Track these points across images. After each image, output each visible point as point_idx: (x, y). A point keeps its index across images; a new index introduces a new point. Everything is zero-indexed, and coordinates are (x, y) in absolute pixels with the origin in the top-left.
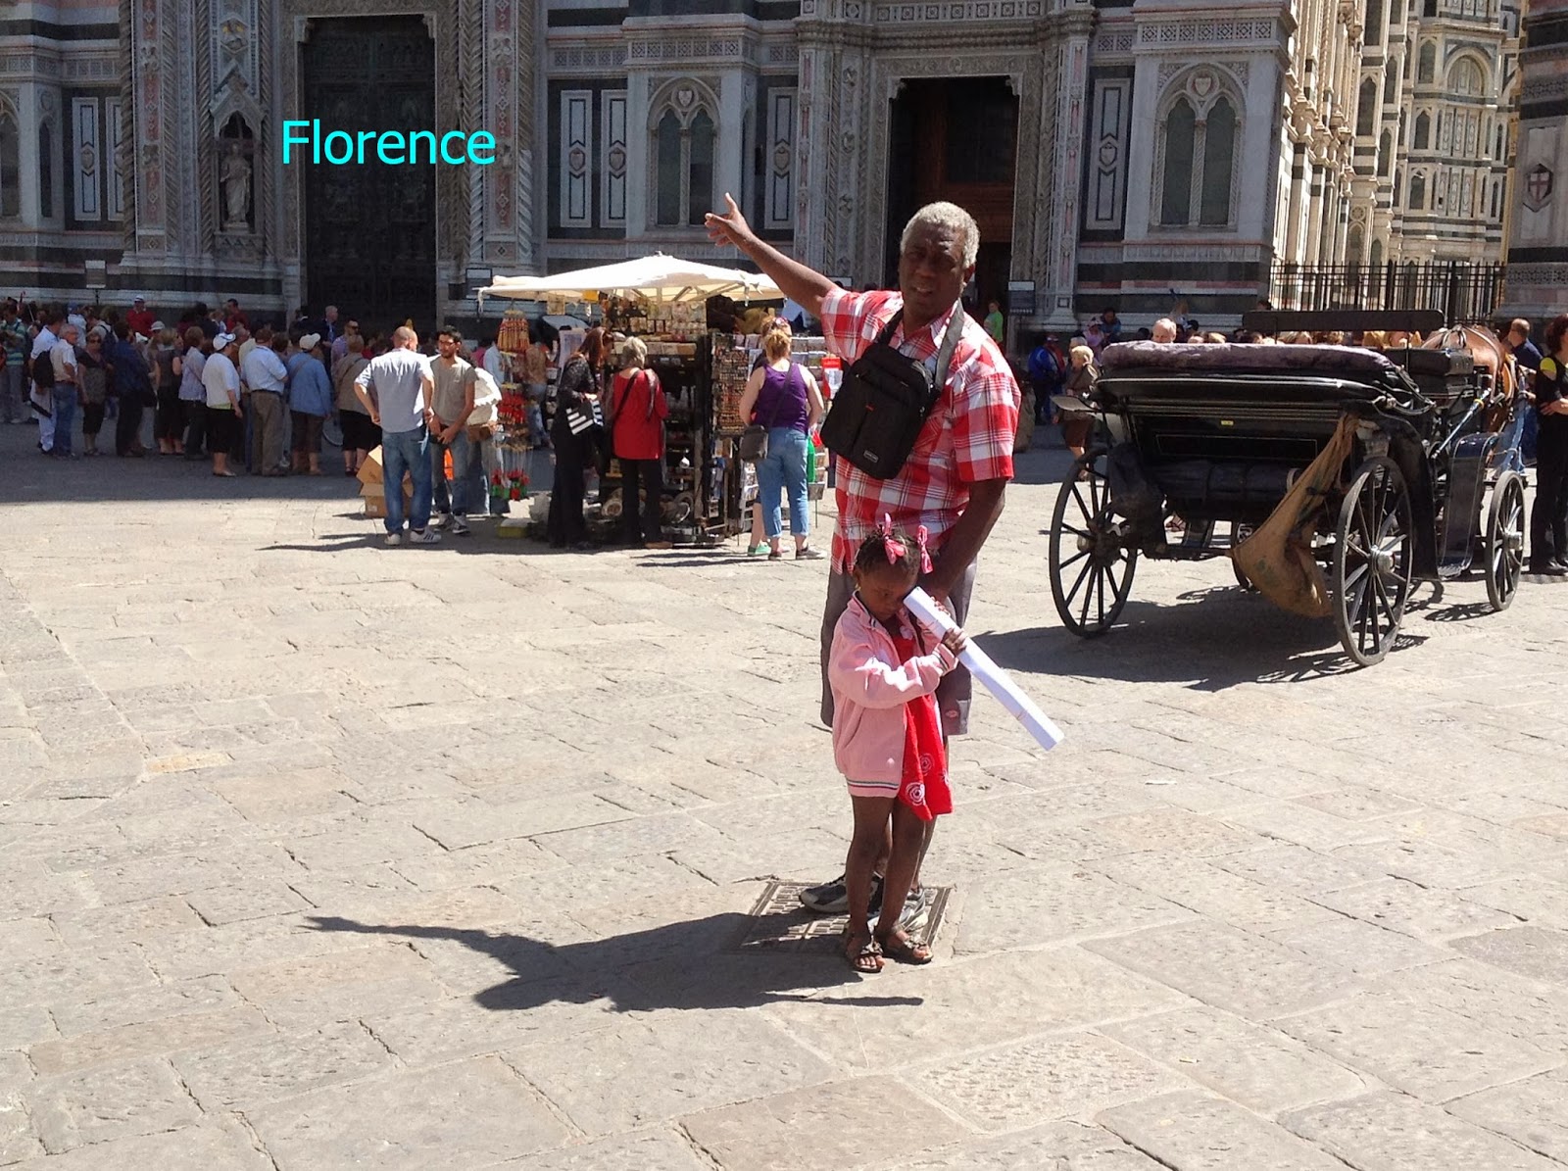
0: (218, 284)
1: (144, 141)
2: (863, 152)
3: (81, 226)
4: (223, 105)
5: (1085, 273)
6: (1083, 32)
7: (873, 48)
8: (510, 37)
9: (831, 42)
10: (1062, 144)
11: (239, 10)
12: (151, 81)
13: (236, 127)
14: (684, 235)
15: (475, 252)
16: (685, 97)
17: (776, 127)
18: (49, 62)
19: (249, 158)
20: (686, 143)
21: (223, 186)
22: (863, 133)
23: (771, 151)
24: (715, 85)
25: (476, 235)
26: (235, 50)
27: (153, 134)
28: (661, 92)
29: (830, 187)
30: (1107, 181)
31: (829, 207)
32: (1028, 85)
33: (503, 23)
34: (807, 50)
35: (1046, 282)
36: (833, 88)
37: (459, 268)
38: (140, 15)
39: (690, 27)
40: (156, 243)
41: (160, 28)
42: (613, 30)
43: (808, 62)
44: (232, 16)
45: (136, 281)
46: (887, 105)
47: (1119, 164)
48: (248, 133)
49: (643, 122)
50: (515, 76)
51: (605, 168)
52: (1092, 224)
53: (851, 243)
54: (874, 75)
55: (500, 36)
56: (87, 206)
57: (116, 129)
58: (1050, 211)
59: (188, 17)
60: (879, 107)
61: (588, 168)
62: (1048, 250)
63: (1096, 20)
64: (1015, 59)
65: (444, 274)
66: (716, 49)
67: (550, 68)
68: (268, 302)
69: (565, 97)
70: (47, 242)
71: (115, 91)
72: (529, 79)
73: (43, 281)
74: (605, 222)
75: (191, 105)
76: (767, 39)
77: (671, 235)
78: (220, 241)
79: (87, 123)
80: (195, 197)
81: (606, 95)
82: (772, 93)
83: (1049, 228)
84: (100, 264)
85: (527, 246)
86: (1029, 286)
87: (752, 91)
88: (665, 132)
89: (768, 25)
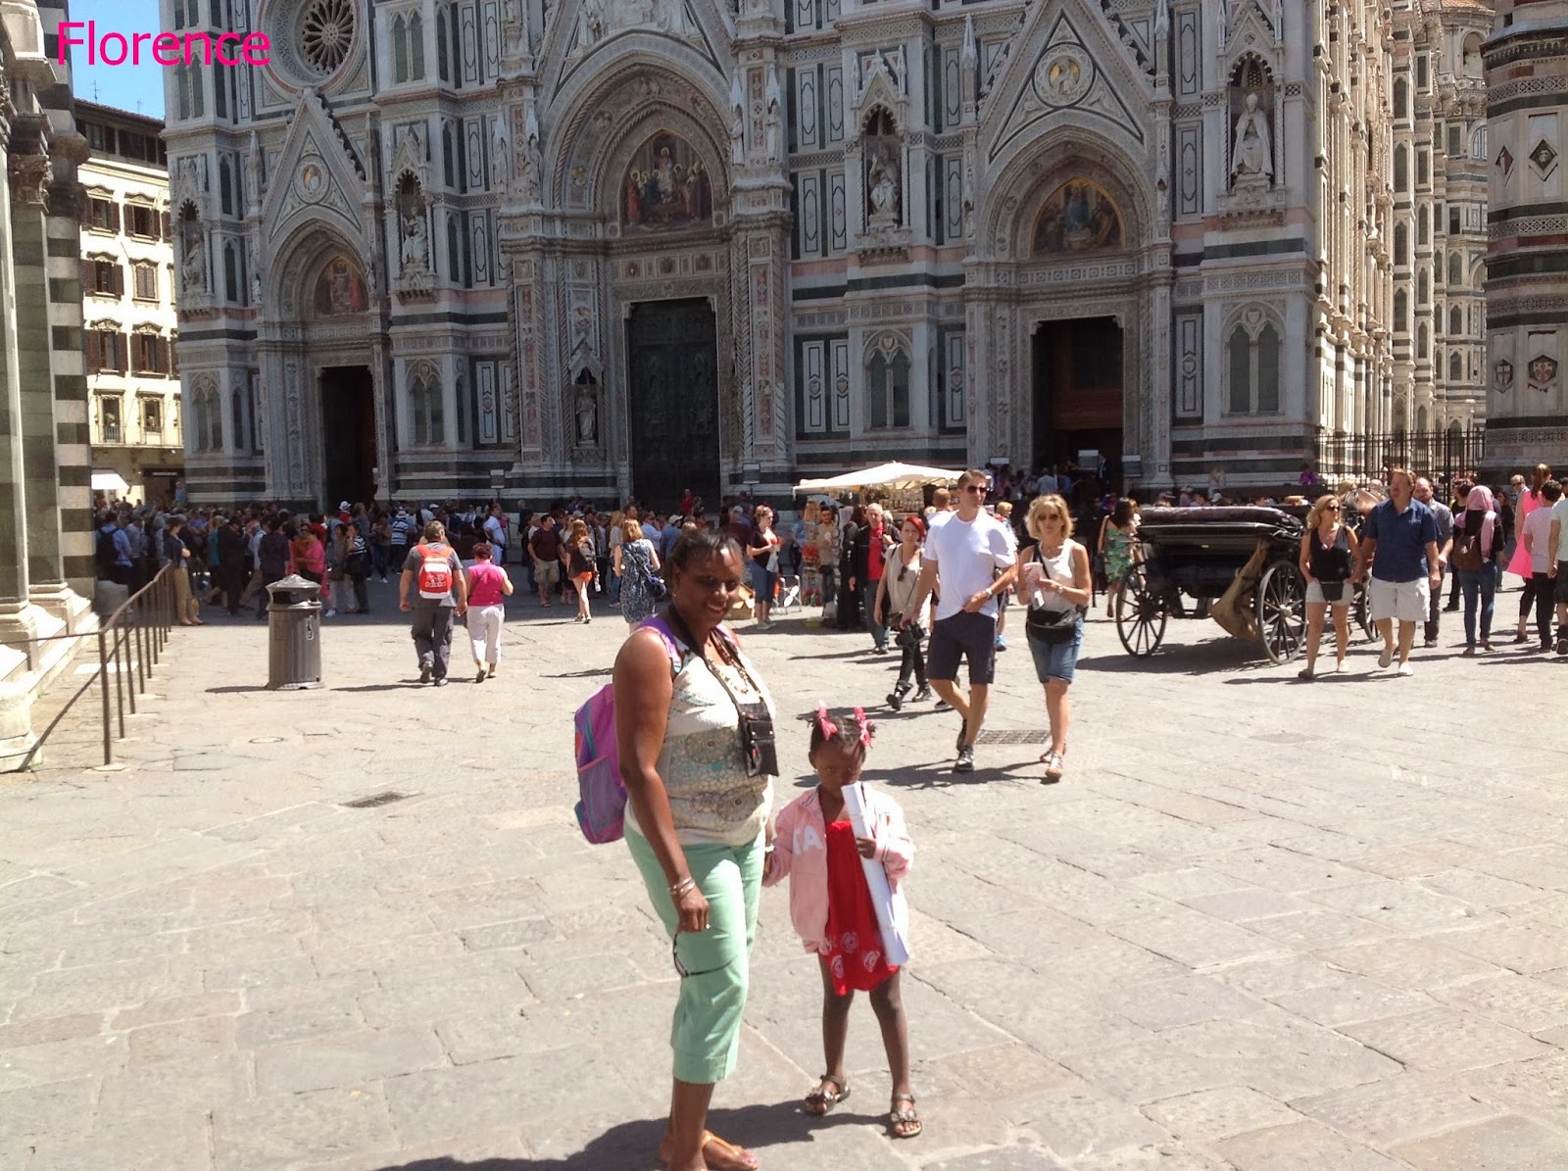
0: (576, 482)
1: (526, 389)
2: (1013, 372)
3: (484, 447)
4: (577, 363)
5: (1177, 447)
6: (1166, 284)
7: (1018, 302)
8: (768, 309)
9: (988, 300)
10: (1155, 360)
11: (585, 299)
12: (530, 349)
13: (586, 377)
14: (892, 434)
15: (748, 451)
16: (888, 343)
17: (952, 357)
18: (461, 339)
19: (594, 397)
20: (889, 372)
21: (578, 417)
22: (1013, 360)
23: (948, 374)
24: (908, 333)
25: (748, 441)
26: (583, 327)
27: (532, 384)
28: (872, 340)
29: (991, 396)
30: (1190, 385)
31: (992, 408)
32: (1129, 320)
33: (763, 301)
34: (971, 307)
35: (1150, 455)
36: (991, 332)
37: (736, 463)
38: (521, 306)
39: (889, 297)
40: (534, 456)
41: (534, 315)
42: (837, 300)
43: (971, 314)
44: (581, 304)
45: (523, 482)
46: (1029, 340)
47: (1198, 372)
48: (593, 381)
49: (860, 360)
50: (771, 335)
51: (834, 392)
52: (1180, 414)
53: (1008, 432)
54: (1019, 320)
55: (761, 309)
56: (488, 432)
57: (506, 382)
58: (1149, 404)
59: (553, 306)
60: (1023, 341)
61: (823, 392)
62: (1149, 433)
63: (1174, 276)
64: (1119, 304)
65: (726, 468)
66: (908, 310)
67: (794, 327)
68: (608, 492)
69: (806, 346)
70: (463, 459)
71: (505, 357)
72: (781, 336)
73: (461, 484)
74: (835, 428)
75: (555, 364)
76: (943, 301)
77: (881, 434)
78: (576, 454)
79: (487, 379)
80: (559, 425)
81: (833, 343)
82: (948, 337)
83: (1149, 418)
84: (500, 472)
85: (782, 445)
86: (1137, 458)
87: (934, 335)
88: (875, 367)
89: (943, 291)
